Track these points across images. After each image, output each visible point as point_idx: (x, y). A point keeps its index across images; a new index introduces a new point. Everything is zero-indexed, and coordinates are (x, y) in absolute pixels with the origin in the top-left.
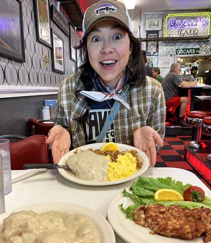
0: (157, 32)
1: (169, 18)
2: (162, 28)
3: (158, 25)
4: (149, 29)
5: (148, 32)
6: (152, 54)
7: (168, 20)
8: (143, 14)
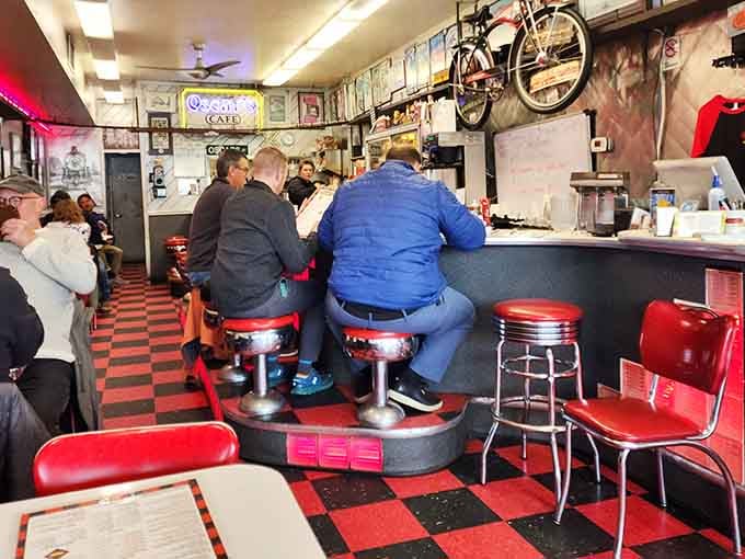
0: (168, 115)
1: (188, 94)
2: (177, 110)
3: (168, 104)
4: (153, 109)
5: (151, 115)
6: (161, 151)
7: (186, 97)
8: (139, 83)
